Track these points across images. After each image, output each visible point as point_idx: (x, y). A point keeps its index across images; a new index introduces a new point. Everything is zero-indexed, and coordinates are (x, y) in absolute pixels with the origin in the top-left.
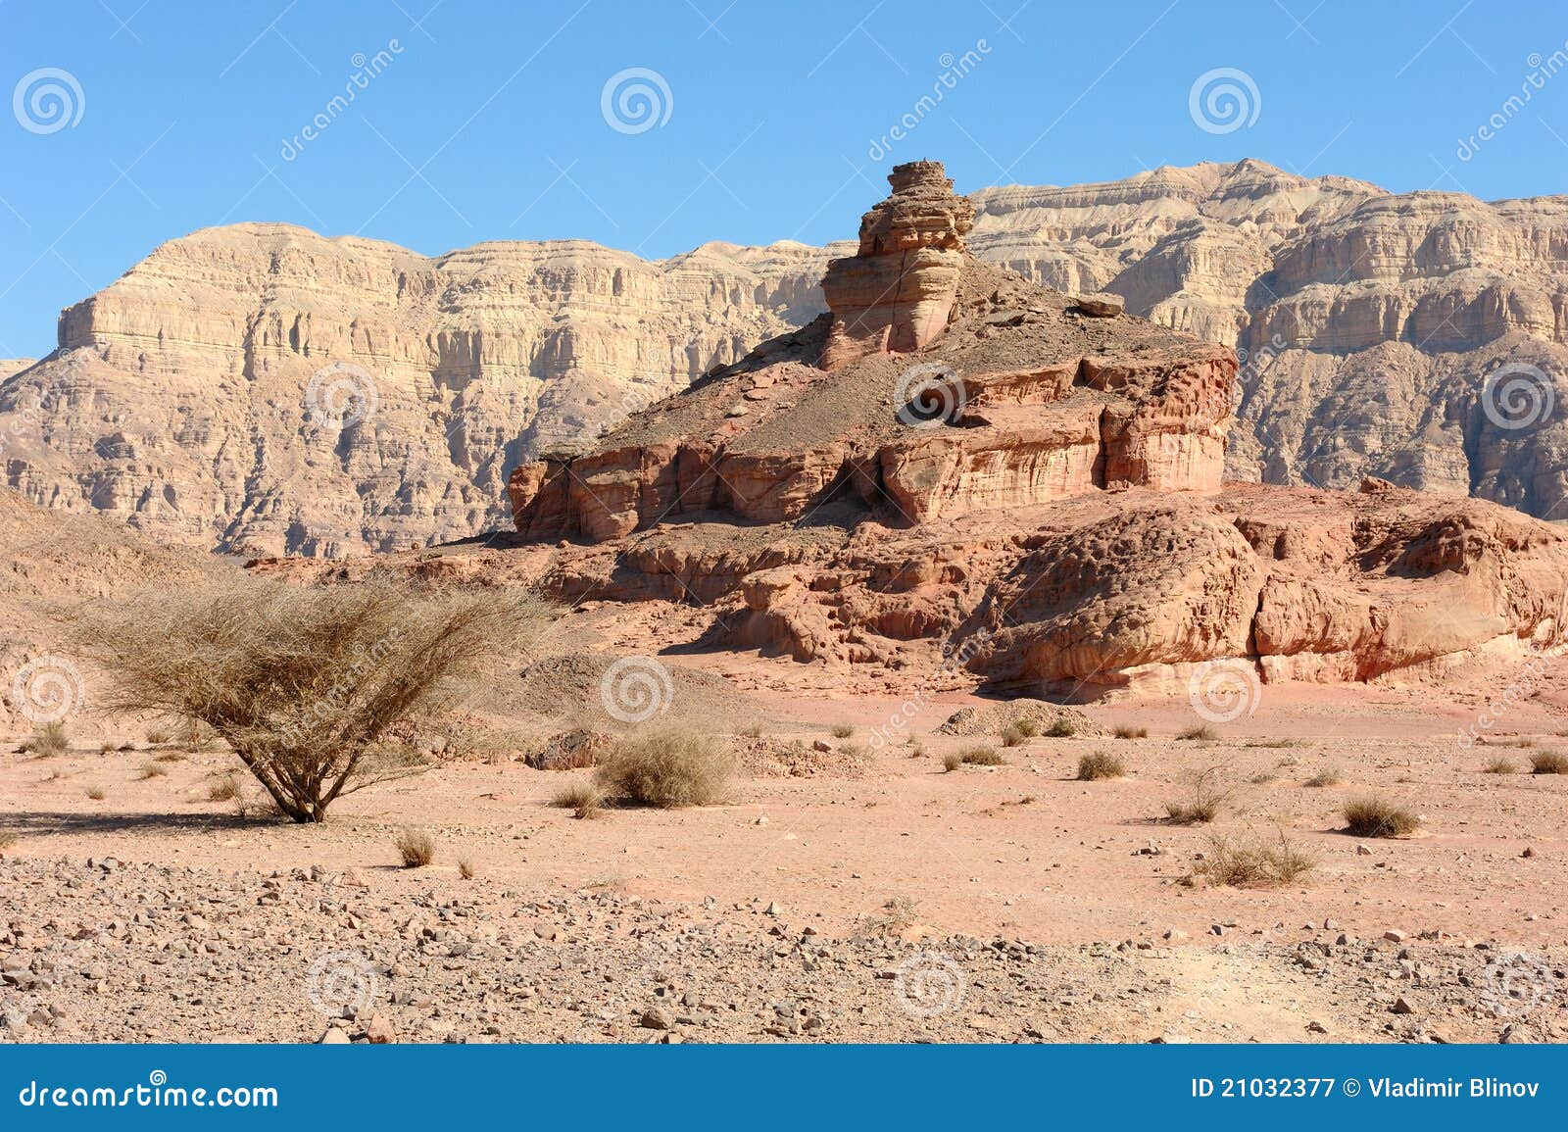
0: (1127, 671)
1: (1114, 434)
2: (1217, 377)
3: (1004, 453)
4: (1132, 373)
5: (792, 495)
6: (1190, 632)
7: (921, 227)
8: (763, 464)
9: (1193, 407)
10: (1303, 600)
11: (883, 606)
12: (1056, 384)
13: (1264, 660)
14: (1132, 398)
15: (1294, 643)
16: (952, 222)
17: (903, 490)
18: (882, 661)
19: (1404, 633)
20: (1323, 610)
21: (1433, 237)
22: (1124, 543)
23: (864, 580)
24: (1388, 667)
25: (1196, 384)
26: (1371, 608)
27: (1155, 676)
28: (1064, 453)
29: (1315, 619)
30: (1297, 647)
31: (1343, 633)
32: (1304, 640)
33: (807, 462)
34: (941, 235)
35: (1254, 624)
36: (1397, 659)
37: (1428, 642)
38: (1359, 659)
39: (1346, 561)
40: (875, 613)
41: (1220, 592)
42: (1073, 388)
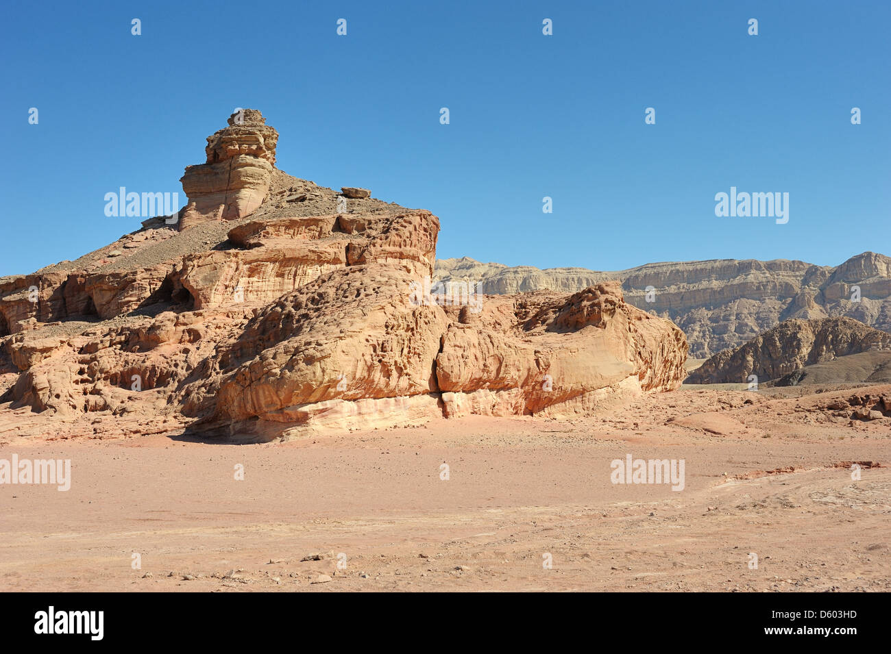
0: (306, 409)
1: (356, 257)
2: (424, 225)
3: (272, 265)
4: (370, 223)
5: (127, 299)
6: (370, 368)
7: (241, 143)
8: (109, 279)
9: (408, 242)
10: (479, 344)
11: (127, 362)
12: (319, 229)
13: (445, 396)
14: (369, 236)
15: (471, 381)
16: (262, 140)
17: (192, 287)
18: (111, 410)
19: (562, 373)
20: (496, 352)
21: (525, 280)
22: (320, 295)
23: (120, 343)
24: (550, 402)
25: (411, 228)
26: (535, 352)
27: (336, 412)
28: (319, 268)
29: (490, 361)
30: (474, 386)
31: (513, 373)
32: (481, 378)
33: (138, 277)
34: (254, 147)
35: (435, 364)
36: (557, 394)
37: (581, 380)
38: (527, 395)
39: (512, 328)
40: (119, 369)
41: (401, 332)
42: (331, 233)
